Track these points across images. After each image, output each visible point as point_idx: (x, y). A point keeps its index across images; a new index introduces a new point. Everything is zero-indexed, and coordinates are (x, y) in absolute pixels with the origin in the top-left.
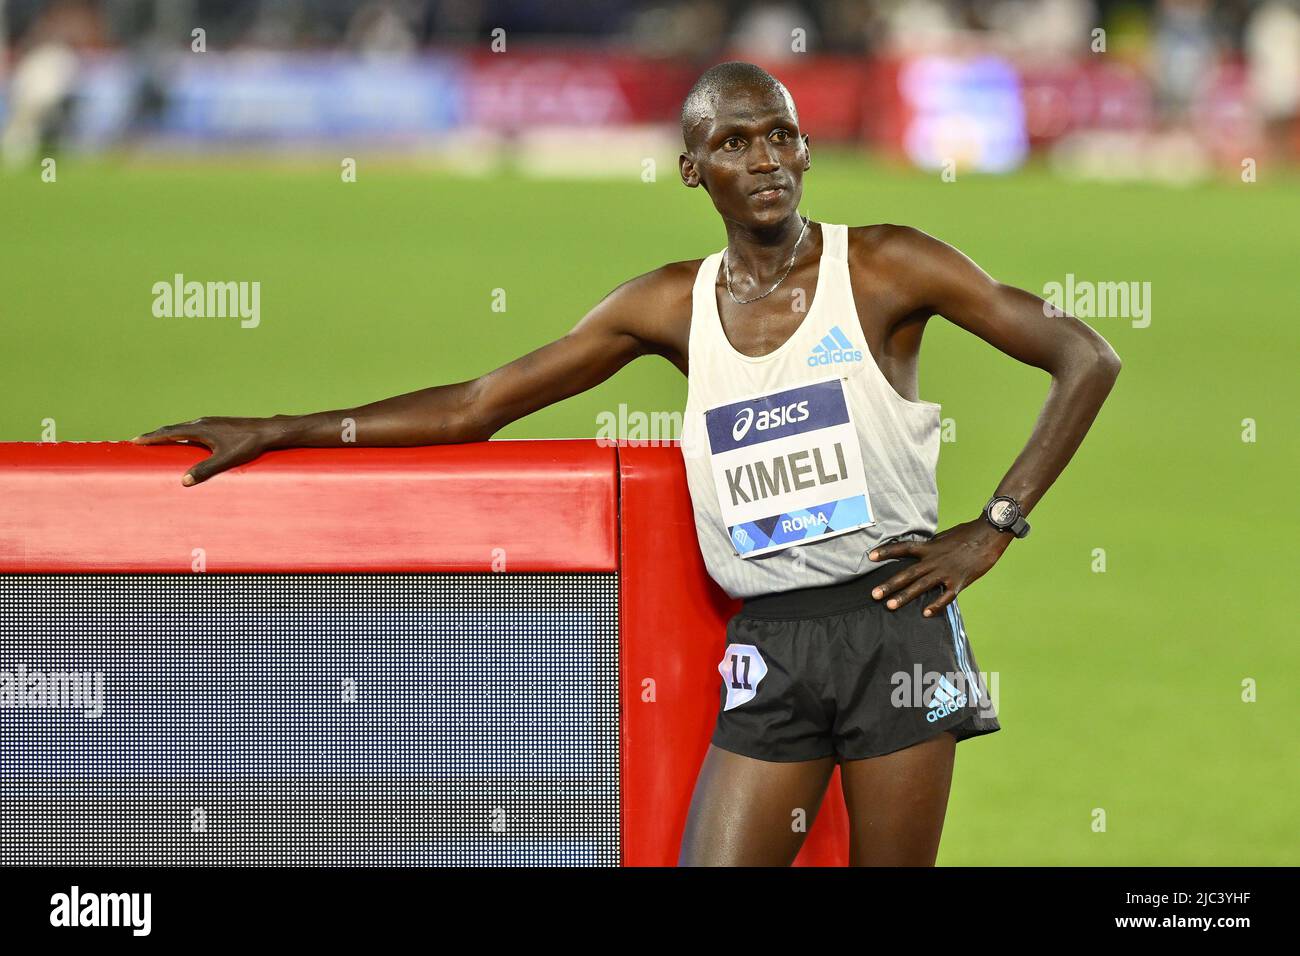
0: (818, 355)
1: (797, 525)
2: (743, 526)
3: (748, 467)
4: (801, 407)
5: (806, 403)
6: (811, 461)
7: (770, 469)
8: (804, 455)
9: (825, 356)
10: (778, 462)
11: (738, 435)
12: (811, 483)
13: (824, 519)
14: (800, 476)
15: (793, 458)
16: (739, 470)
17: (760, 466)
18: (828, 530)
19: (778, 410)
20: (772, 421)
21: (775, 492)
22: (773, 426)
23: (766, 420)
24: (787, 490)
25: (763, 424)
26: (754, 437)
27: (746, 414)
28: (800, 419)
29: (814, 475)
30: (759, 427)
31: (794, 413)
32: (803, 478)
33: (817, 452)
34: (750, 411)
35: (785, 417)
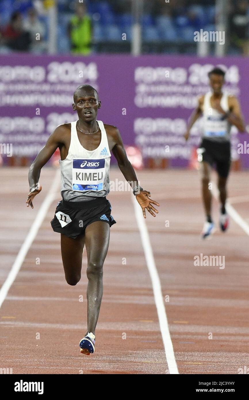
0: (102, 153)
1: (91, 187)
2: (77, 185)
3: (83, 173)
4: (98, 163)
5: (99, 163)
6: (97, 175)
7: (88, 175)
8: (96, 174)
9: (103, 153)
10: (90, 174)
11: (82, 166)
12: (96, 180)
13: (97, 188)
14: (94, 178)
15: (94, 174)
16: (80, 173)
17: (86, 174)
18: (97, 190)
19: (92, 163)
20: (91, 165)
21: (88, 180)
22: (90, 166)
23: (89, 164)
24: (91, 180)
25: (88, 165)
26: (86, 167)
27: (85, 162)
28: (97, 166)
29: (97, 178)
30: (87, 165)
31: (96, 165)
32: (95, 178)
33: (99, 173)
34: (86, 162)
35: (94, 165)
